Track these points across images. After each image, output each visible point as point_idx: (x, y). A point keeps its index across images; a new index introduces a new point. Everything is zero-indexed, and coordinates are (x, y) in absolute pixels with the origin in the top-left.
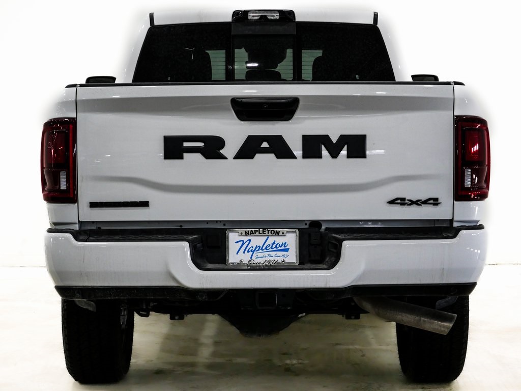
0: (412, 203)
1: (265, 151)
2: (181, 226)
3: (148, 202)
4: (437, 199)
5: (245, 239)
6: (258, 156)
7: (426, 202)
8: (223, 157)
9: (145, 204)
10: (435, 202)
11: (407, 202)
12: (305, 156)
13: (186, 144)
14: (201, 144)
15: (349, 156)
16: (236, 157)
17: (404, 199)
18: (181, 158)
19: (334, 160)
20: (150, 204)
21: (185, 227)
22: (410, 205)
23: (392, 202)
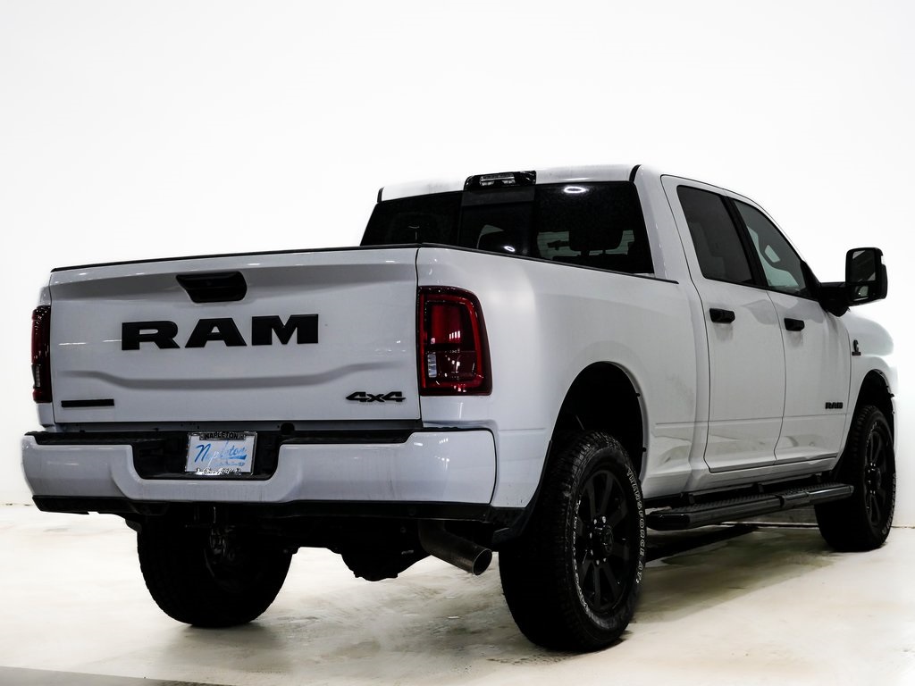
0: (374, 398)
1: (215, 337)
2: (157, 429)
3: (112, 400)
4: (399, 394)
5: (205, 443)
6: (208, 343)
7: (388, 397)
8: (175, 346)
9: (110, 403)
10: (397, 397)
11: (367, 397)
12: (254, 343)
13: (142, 332)
14: (156, 331)
15: (300, 341)
16: (188, 346)
17: (363, 394)
18: (137, 348)
19: (284, 346)
20: (115, 402)
21: (162, 429)
22: (371, 401)
23: (351, 398)
